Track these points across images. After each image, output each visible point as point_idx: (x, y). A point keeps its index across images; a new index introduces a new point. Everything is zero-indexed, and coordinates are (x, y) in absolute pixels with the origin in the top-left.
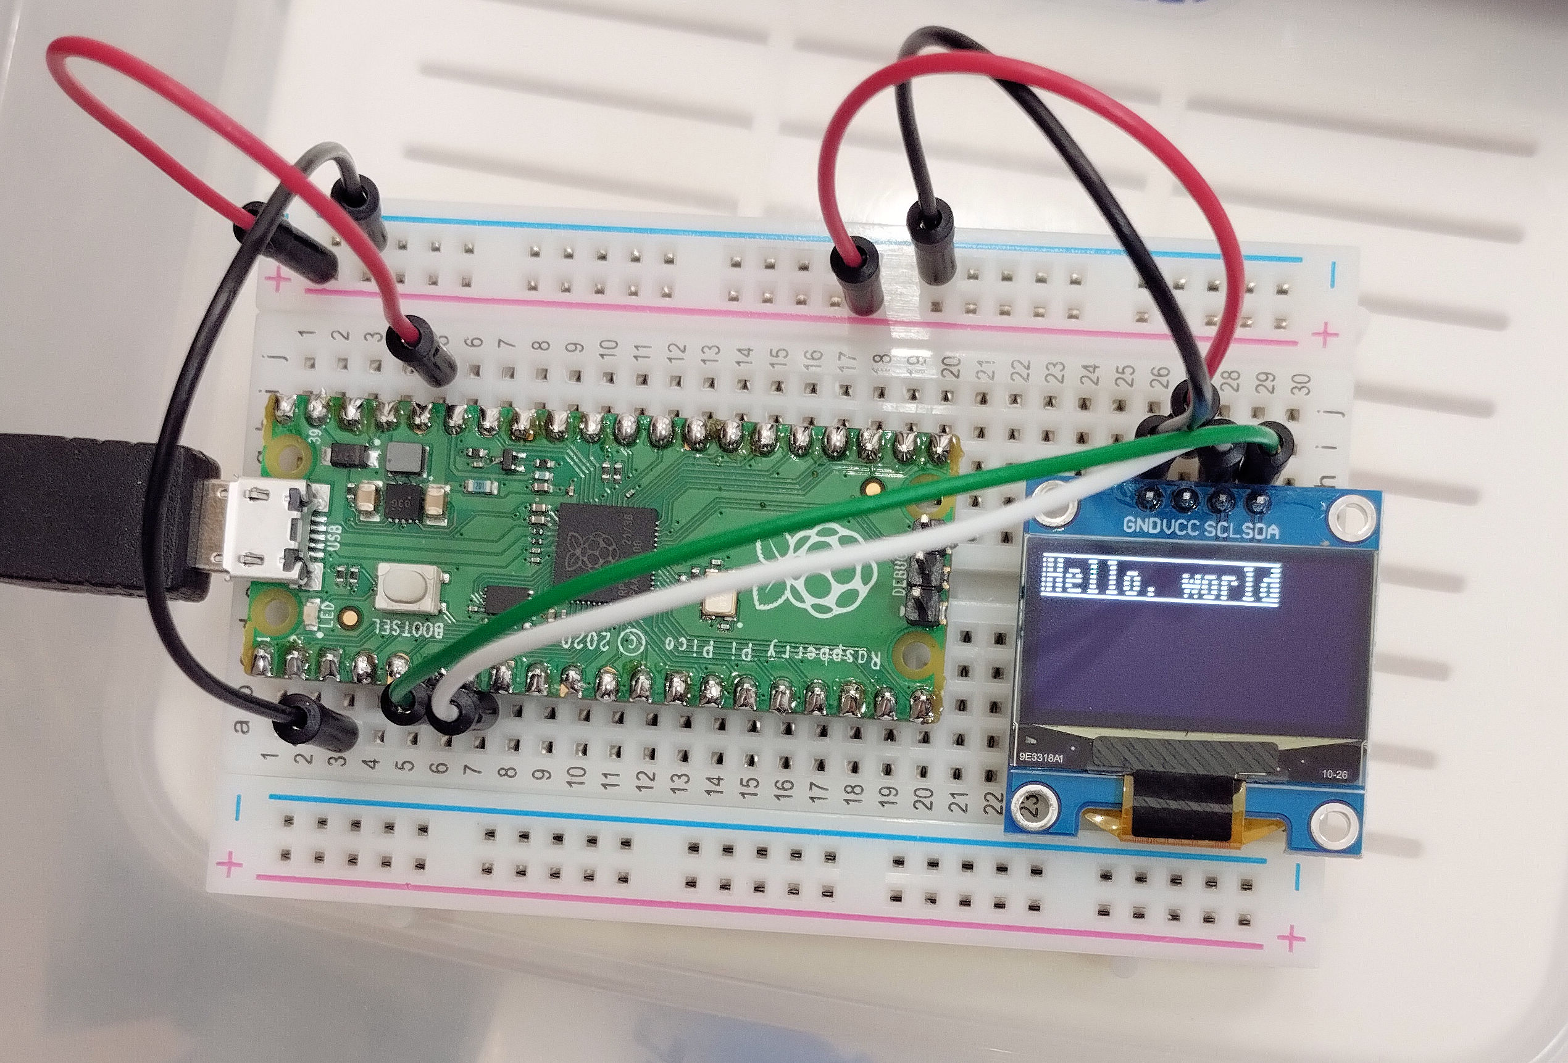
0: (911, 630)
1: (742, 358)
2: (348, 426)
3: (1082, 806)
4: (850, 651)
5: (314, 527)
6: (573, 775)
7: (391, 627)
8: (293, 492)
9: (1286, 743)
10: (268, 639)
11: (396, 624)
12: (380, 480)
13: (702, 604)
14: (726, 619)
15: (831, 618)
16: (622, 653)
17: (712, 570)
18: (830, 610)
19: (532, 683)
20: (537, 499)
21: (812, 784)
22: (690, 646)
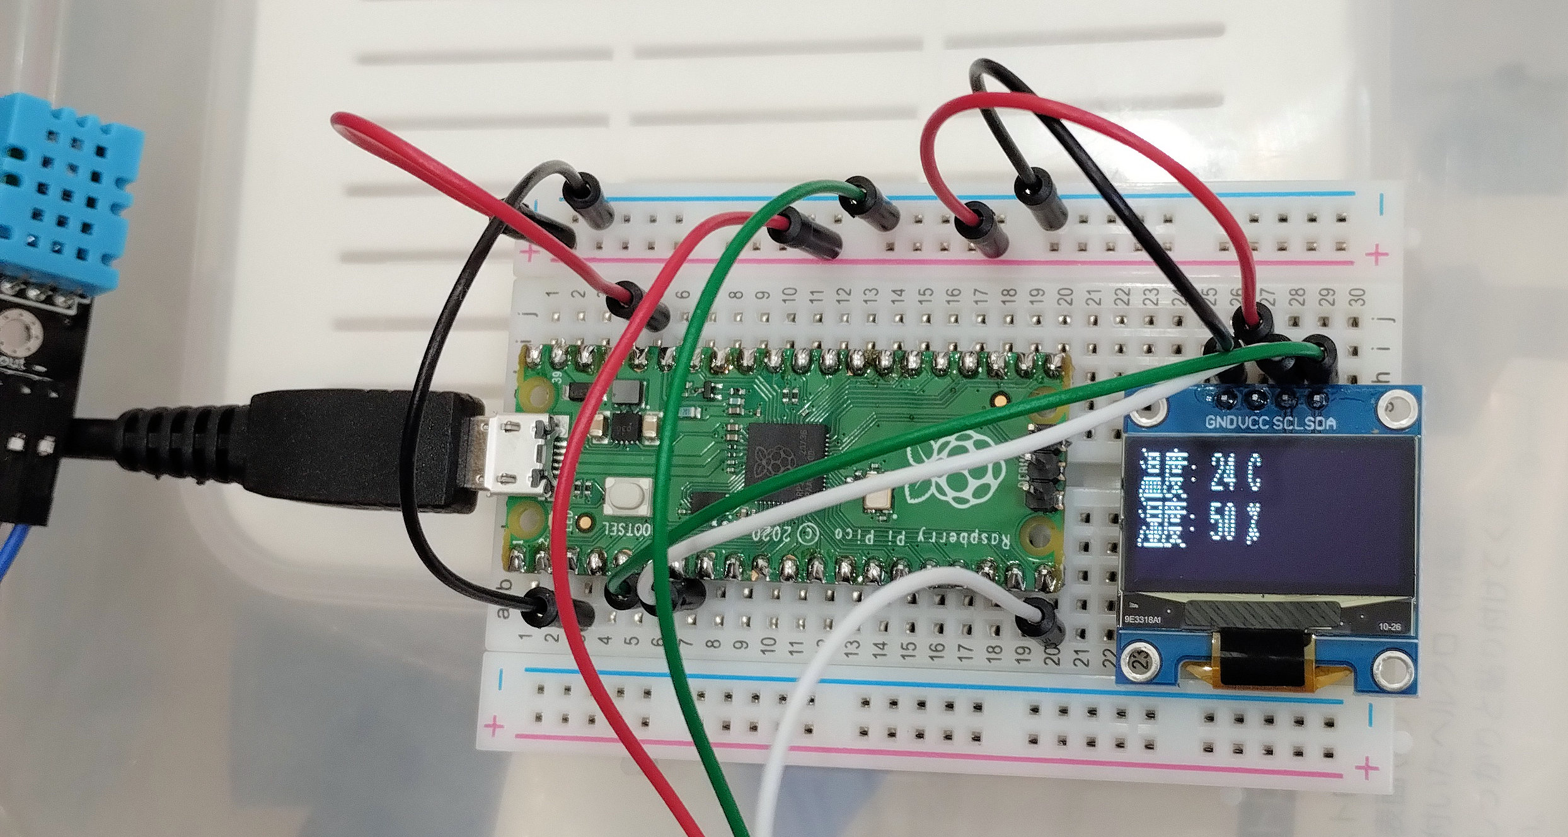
0: (1033, 515)
1: (897, 297)
2: (584, 368)
3: (1179, 661)
4: (984, 535)
5: (558, 451)
6: (766, 645)
7: (618, 528)
8: (539, 424)
9: (1347, 602)
10: (521, 542)
11: (622, 527)
12: (608, 410)
13: (864, 499)
14: (884, 511)
15: (969, 508)
16: (801, 544)
17: (872, 472)
18: (966, 501)
19: (729, 572)
20: (732, 421)
21: (960, 646)
22: (855, 536)
